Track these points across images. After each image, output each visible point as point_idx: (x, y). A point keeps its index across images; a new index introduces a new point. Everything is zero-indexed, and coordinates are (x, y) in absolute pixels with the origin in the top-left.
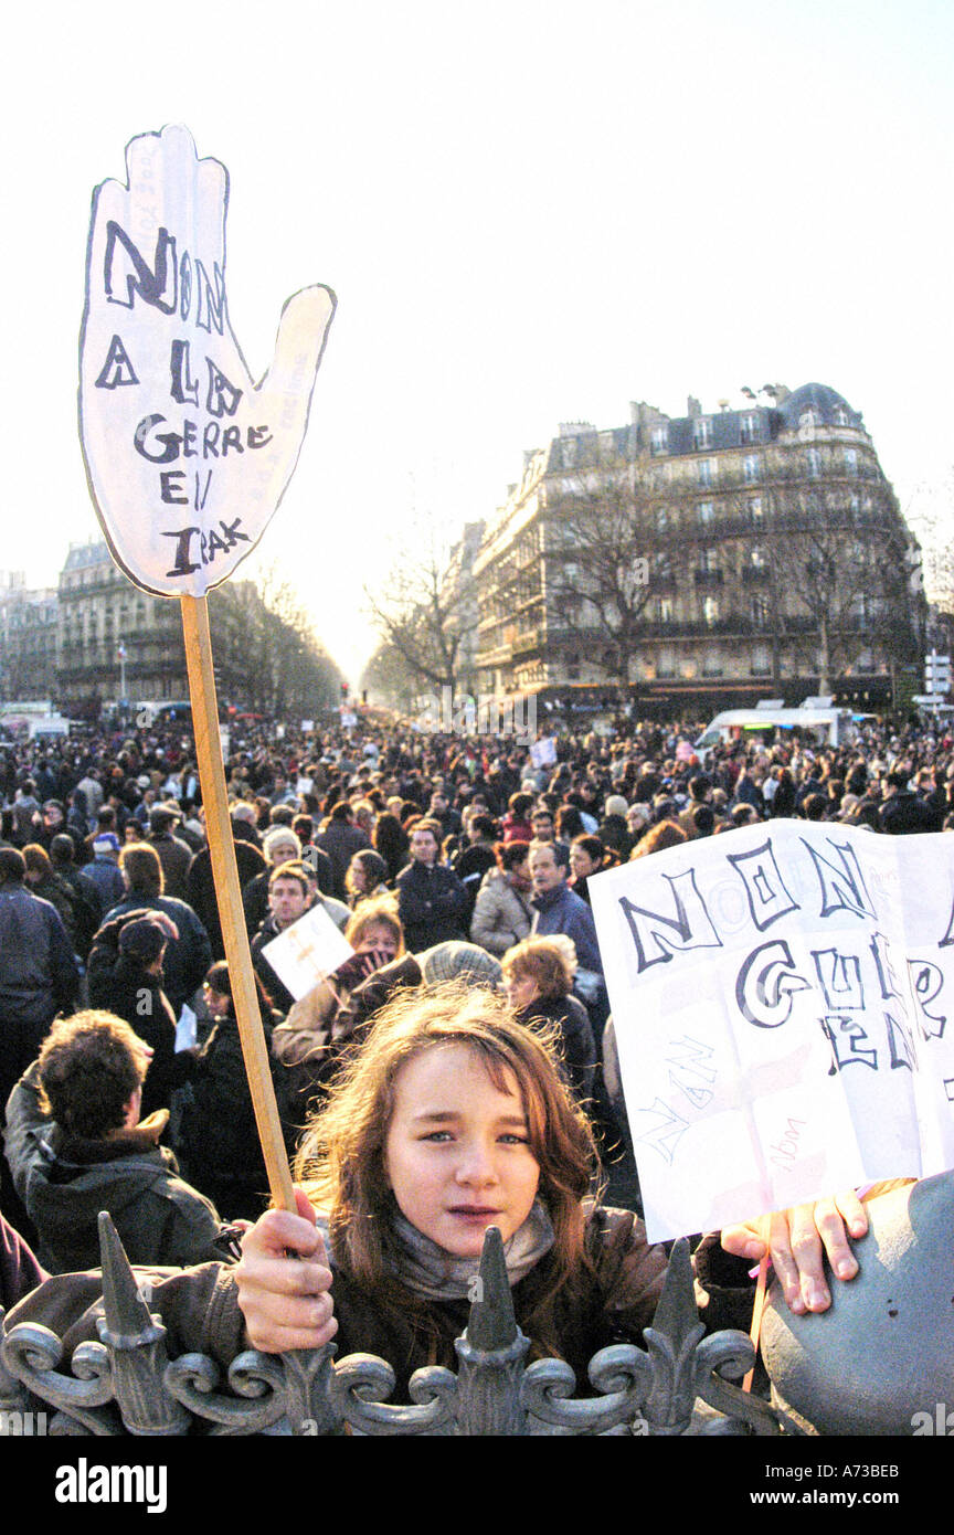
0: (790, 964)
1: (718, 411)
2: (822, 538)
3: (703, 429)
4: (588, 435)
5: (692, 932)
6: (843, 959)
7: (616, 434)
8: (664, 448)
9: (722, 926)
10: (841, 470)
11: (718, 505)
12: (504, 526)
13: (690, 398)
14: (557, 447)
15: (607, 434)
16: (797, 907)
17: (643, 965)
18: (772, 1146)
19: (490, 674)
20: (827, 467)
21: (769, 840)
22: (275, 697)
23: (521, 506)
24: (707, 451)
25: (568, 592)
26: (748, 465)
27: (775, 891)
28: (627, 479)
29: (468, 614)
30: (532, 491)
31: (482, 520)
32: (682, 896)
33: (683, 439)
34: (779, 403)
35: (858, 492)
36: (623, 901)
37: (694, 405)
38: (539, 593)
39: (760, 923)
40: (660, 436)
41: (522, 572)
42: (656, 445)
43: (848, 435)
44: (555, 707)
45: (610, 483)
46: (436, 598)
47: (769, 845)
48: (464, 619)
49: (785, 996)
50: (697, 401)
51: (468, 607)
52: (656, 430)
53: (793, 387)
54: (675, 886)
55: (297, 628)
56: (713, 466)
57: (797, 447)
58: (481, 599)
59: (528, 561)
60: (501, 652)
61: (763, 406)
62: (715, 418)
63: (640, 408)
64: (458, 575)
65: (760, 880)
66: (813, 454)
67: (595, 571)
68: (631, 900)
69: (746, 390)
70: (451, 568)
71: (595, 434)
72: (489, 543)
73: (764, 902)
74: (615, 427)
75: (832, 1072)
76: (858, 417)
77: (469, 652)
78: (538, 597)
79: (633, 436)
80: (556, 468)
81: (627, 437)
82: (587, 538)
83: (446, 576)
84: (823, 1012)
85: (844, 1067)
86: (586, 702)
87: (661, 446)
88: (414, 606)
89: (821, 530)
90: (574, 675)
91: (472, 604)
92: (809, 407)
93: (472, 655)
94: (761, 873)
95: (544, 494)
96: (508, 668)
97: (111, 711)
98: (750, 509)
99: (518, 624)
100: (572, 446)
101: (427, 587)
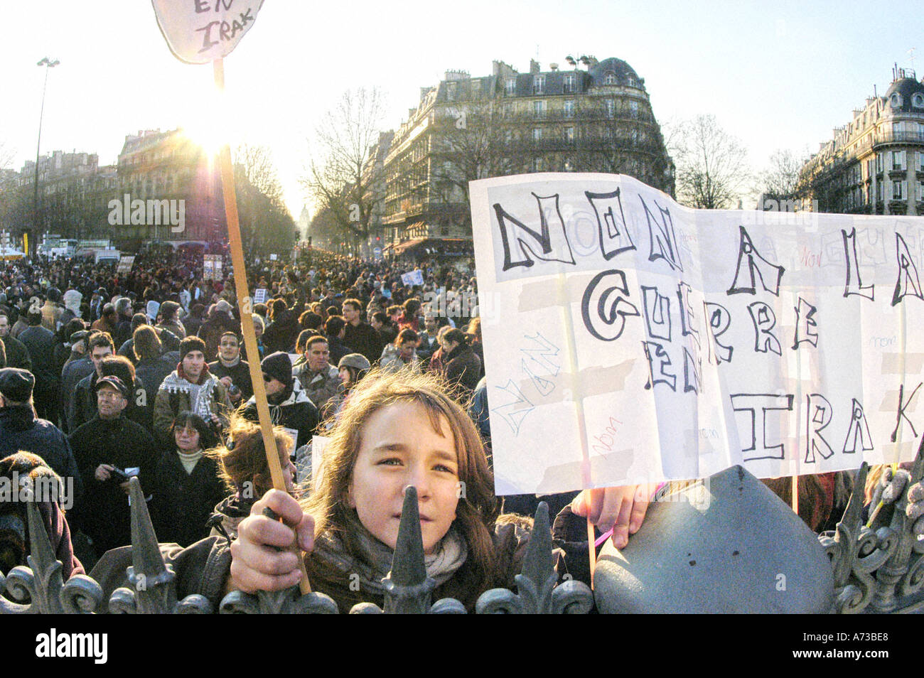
0: (626, 292)
1: (550, 70)
2: (612, 156)
3: (539, 82)
4: (464, 81)
5: (552, 248)
6: (661, 297)
7: (483, 80)
8: (513, 92)
9: (578, 248)
10: (627, 114)
11: (545, 130)
12: (406, 135)
13: (532, 61)
14: (444, 86)
15: (477, 81)
16: (633, 247)
17: (508, 265)
18: (595, 437)
19: (390, 230)
20: (618, 112)
21: (618, 189)
22: (252, 240)
23: (418, 123)
24: (541, 95)
25: (444, 179)
26: (567, 106)
27: (620, 231)
28: (488, 109)
29: (378, 190)
30: (425, 114)
31: (392, 131)
32: (546, 215)
33: (526, 86)
34: (590, 68)
35: (637, 129)
36: (497, 207)
37: (535, 66)
38: (426, 179)
39: (607, 252)
40: (511, 84)
41: (415, 165)
42: (508, 90)
43: (635, 93)
44: (431, 252)
45: (477, 112)
46: (359, 180)
47: (617, 193)
48: (376, 194)
49: (619, 317)
50: (537, 63)
51: (379, 186)
52: (509, 80)
53: (600, 59)
54: (542, 204)
55: (269, 196)
56: (544, 106)
57: (599, 97)
58: (388, 181)
59: (419, 159)
60: (398, 217)
61: (580, 69)
62: (548, 75)
63: (499, 65)
64: (374, 165)
65: (609, 218)
66: (610, 103)
67: (464, 168)
68: (504, 208)
69: (569, 58)
70: (370, 160)
71: (470, 80)
72: (397, 145)
73: (611, 237)
74: (482, 76)
75: (648, 387)
76: (642, 81)
77: (378, 215)
78: (424, 182)
79: (493, 83)
80: (442, 99)
81: (490, 83)
82: (460, 146)
83: (366, 166)
84: (646, 338)
85: (657, 385)
86: (451, 250)
87: (511, 90)
88: (344, 184)
89: (611, 150)
90: (445, 233)
91: (382, 185)
92: (610, 73)
93: (380, 217)
94: (610, 213)
95: (433, 115)
96: (402, 226)
97: (148, 246)
98: (566, 134)
99: (411, 199)
100: (453, 87)
101: (354, 172)
